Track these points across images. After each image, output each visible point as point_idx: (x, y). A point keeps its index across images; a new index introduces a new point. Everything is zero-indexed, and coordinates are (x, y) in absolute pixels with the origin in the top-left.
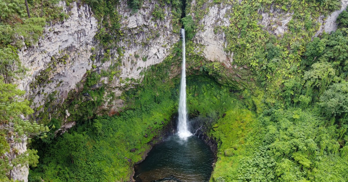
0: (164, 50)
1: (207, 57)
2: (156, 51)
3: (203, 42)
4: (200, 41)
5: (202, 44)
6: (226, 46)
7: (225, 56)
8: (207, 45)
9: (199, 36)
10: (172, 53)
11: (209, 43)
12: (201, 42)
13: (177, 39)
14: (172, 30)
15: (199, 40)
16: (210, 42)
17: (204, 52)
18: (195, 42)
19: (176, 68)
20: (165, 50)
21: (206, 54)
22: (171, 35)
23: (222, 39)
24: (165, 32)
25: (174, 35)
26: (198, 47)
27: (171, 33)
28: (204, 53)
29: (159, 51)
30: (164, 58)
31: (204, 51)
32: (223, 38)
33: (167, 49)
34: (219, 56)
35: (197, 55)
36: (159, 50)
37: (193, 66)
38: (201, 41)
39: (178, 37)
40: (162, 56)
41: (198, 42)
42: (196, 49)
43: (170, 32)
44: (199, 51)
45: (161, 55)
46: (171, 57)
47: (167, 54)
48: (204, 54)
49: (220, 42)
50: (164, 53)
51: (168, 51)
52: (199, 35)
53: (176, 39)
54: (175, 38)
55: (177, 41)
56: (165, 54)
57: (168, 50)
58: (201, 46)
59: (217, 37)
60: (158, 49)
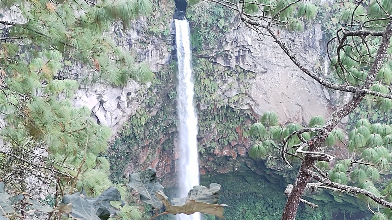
0: (119, 98)
1: (262, 112)
2: (96, 102)
3: (248, 59)
4: (237, 58)
5: (246, 68)
6: (326, 71)
7: (325, 103)
8: (263, 70)
9: (235, 41)
10: (144, 105)
11: (268, 62)
12: (243, 62)
13: (162, 56)
14: (144, 28)
15: (236, 54)
16: (273, 60)
17: (252, 96)
18: (220, 61)
19: (157, 155)
20: (124, 98)
21: (259, 102)
22: (143, 42)
23: (314, 47)
24: (121, 36)
25: (153, 42)
26: (230, 80)
27: (141, 37)
28: (249, 97)
29: (102, 103)
30: (120, 123)
31: (252, 92)
32: (317, 43)
33: (129, 94)
34: (303, 104)
35: (228, 107)
36: (104, 99)
37: (213, 145)
38: (244, 56)
39: (165, 49)
40: (114, 117)
41: (233, 64)
42: (225, 87)
43: (138, 33)
44: (234, 93)
45: (108, 114)
46: (143, 121)
47: (128, 111)
48: (251, 102)
49: (305, 56)
50: (119, 106)
51: (133, 99)
52: (237, 38)
53: (160, 55)
54: (155, 52)
55: (164, 62)
56: (123, 111)
57: (133, 95)
58: (242, 76)
59: (297, 39)
60: (100, 96)
